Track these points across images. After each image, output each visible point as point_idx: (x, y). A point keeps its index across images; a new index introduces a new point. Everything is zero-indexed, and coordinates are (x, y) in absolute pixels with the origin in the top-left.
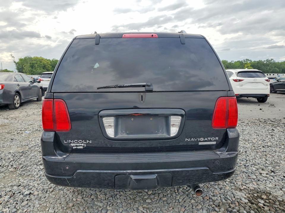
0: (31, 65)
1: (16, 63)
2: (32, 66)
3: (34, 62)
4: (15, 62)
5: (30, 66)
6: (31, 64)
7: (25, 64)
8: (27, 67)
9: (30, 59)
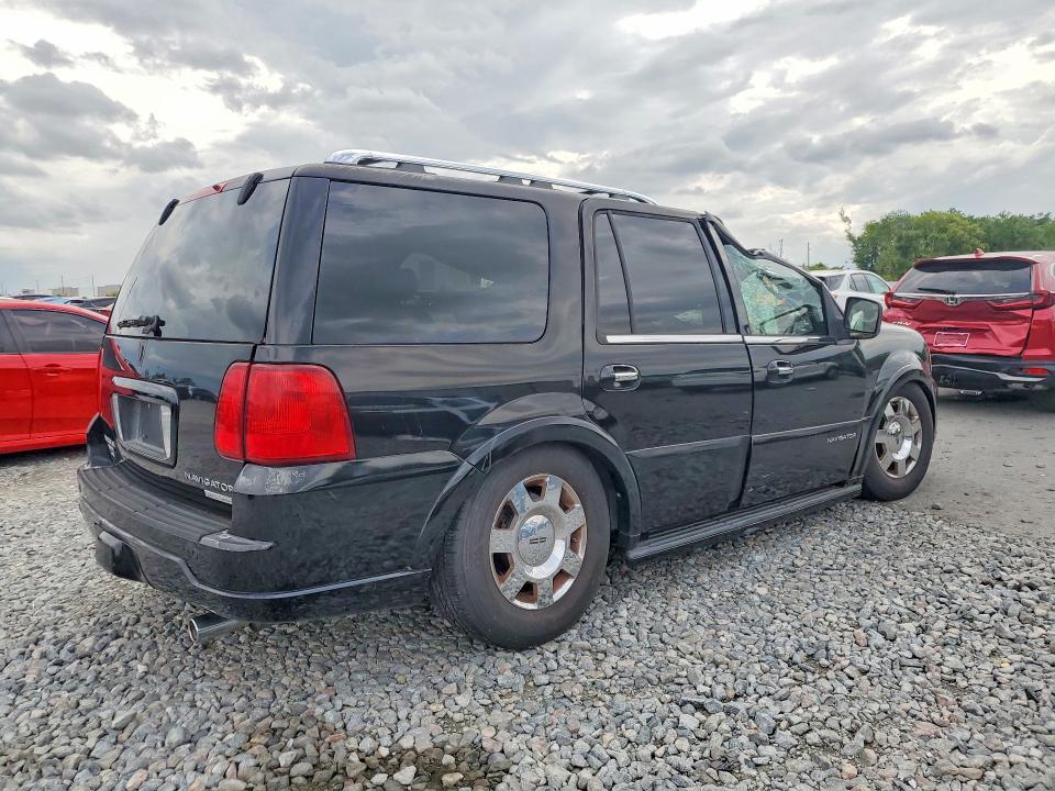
0: (902, 243)
1: (854, 241)
2: (905, 249)
3: (912, 233)
4: (850, 237)
5: (899, 248)
6: (900, 239)
7: (884, 244)
8: (888, 252)
9: (904, 221)
